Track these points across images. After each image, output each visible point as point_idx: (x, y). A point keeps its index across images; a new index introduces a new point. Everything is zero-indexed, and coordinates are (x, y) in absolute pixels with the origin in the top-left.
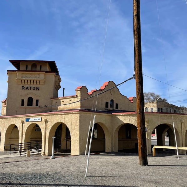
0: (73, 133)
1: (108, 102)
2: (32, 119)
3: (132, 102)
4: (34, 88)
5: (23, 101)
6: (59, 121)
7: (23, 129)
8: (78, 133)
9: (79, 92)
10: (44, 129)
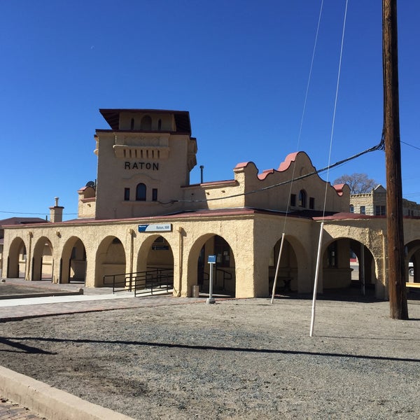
0: (240, 256)
1: (295, 195)
2: (152, 227)
3: (341, 194)
4: (148, 166)
5: (127, 190)
6: (210, 232)
7: (132, 246)
8: (251, 255)
9: (242, 175)
10: (178, 247)
